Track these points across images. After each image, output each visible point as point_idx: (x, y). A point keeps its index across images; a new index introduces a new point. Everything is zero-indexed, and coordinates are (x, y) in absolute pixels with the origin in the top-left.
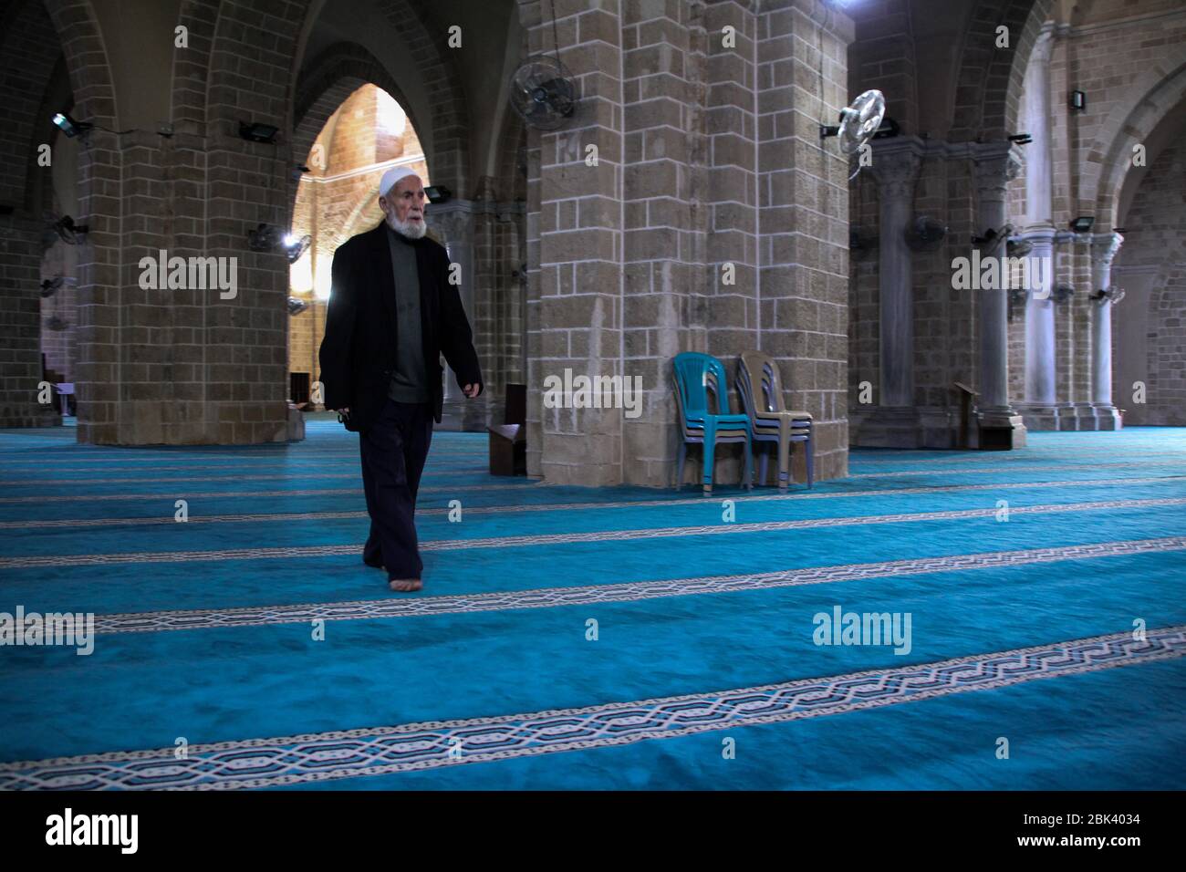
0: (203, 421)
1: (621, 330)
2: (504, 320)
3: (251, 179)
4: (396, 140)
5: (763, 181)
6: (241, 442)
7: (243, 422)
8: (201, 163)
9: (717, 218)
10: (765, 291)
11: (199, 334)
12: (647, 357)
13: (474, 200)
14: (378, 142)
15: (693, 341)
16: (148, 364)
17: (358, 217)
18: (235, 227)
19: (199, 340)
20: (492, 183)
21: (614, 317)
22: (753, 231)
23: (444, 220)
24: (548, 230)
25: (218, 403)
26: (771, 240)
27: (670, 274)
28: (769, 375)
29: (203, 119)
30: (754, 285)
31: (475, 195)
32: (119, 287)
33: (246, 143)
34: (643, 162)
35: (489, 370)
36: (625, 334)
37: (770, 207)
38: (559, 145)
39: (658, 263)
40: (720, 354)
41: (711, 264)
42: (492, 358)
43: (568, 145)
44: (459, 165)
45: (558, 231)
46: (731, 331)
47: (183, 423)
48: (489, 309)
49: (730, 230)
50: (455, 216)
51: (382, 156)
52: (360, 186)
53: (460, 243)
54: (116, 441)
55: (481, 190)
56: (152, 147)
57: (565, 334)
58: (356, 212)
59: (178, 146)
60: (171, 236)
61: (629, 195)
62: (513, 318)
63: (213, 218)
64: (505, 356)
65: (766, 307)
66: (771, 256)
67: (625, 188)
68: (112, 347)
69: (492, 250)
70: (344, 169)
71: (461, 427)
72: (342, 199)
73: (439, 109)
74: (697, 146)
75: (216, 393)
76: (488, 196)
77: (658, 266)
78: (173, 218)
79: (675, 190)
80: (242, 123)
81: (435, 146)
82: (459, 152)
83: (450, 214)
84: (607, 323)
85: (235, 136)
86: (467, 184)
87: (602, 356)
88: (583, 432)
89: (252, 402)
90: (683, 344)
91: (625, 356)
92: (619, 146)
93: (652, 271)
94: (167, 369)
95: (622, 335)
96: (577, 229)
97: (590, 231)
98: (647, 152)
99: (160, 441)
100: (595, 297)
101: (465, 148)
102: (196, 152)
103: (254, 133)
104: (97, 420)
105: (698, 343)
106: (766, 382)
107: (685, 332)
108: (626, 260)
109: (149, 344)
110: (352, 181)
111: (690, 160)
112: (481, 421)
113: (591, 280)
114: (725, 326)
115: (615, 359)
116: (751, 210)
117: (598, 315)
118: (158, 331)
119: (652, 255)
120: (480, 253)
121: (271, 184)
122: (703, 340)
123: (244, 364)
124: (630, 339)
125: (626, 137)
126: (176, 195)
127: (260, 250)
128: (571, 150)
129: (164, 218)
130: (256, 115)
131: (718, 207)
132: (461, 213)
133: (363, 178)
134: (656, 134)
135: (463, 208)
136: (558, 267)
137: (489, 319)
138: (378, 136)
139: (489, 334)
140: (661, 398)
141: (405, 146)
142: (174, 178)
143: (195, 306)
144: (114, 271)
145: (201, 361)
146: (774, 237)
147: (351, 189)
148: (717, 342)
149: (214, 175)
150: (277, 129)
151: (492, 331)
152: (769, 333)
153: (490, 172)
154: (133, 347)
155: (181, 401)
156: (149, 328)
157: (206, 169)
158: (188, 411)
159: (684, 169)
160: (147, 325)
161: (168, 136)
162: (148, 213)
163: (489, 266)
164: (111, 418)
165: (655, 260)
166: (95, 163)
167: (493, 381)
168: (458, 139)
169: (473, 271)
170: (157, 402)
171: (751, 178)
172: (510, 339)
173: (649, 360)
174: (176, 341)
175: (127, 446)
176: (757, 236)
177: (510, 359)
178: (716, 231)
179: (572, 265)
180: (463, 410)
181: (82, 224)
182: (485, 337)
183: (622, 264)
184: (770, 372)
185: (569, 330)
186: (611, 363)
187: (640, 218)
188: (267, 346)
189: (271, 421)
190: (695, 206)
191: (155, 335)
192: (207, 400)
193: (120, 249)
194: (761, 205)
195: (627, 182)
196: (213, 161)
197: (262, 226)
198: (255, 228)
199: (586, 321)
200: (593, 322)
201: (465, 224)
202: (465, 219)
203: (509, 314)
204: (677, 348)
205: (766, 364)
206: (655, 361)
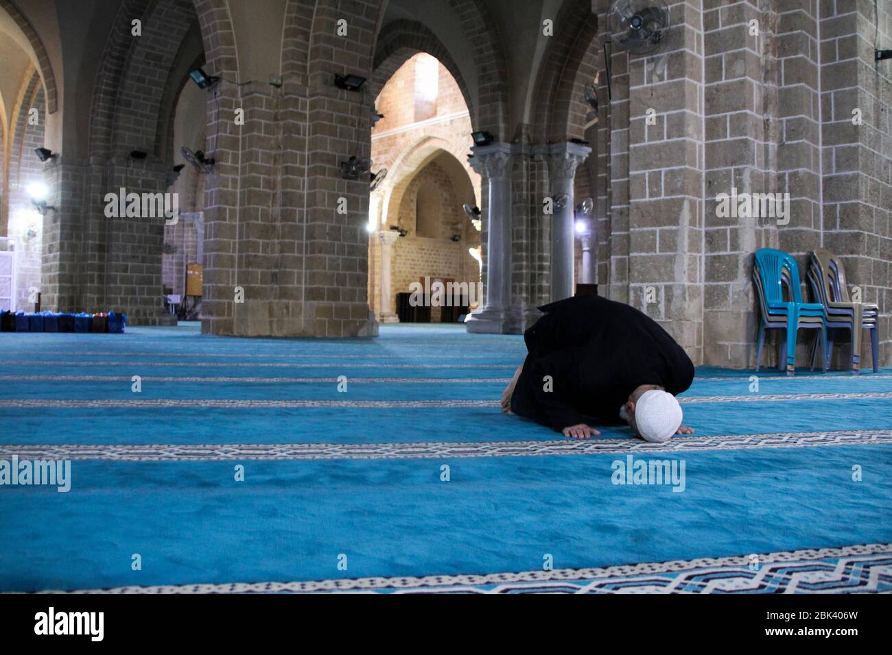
0: (302, 318)
1: (703, 229)
2: (536, 242)
3: (344, 121)
4: (431, 104)
5: (826, 99)
6: (333, 336)
7: (334, 318)
8: (304, 107)
9: (787, 131)
10: (828, 196)
11: (300, 246)
12: (728, 252)
13: (513, 143)
14: (416, 106)
15: (767, 239)
16: (259, 271)
17: (399, 167)
18: (330, 159)
19: (300, 251)
20: (527, 129)
21: (698, 217)
22: (817, 143)
23: (487, 160)
24: (637, 142)
25: (315, 303)
26: (834, 151)
27: (749, 179)
28: (834, 272)
29: (306, 72)
30: (818, 191)
31: (514, 139)
32: (238, 208)
33: (340, 91)
34: (724, 81)
35: (524, 284)
36: (707, 233)
37: (833, 121)
38: (647, 68)
39: (738, 169)
40: (791, 250)
41: (781, 172)
42: (527, 274)
43: (655, 67)
44: (501, 114)
45: (646, 143)
46: (802, 231)
47: (286, 319)
48: (524, 232)
49: (801, 141)
50: (497, 156)
51: (419, 117)
52: (401, 141)
53: (501, 179)
54: (232, 332)
55: (519, 135)
56: (265, 94)
57: (654, 233)
58: (398, 162)
59: (286, 94)
60: (280, 167)
61: (709, 111)
62: (544, 241)
63: (314, 151)
64: (537, 272)
65: (829, 212)
66: (834, 164)
67: (705, 105)
68: (232, 257)
69: (527, 183)
70: (388, 128)
71: (501, 330)
72: (386, 152)
73: (484, 69)
74: (769, 68)
75: (313, 294)
76: (524, 140)
77: (739, 172)
78: (281, 152)
79: (753, 106)
80: (337, 76)
81: (480, 99)
82: (500, 105)
83: (493, 155)
84: (692, 223)
85: (331, 85)
86: (507, 131)
87: (689, 251)
88: (670, 318)
89: (341, 303)
90: (759, 241)
91: (706, 252)
92: (700, 68)
93: (733, 176)
94: (274, 275)
95: (703, 234)
96: (665, 140)
97: (677, 141)
98: (726, 71)
99: (268, 333)
100: (683, 199)
101: (505, 100)
102: (300, 98)
103: (347, 83)
104: (218, 315)
105: (771, 241)
106: (831, 278)
107: (760, 231)
108: (707, 167)
109: (260, 254)
110: (395, 137)
111: (762, 79)
112: (517, 326)
113: (679, 185)
114: (796, 226)
115: (699, 255)
116: (815, 124)
117: (686, 215)
118: (268, 244)
119: (733, 163)
120: (517, 187)
121: (359, 124)
122: (774, 238)
123: (336, 272)
124: (712, 238)
125: (707, 62)
126: (284, 133)
127: (350, 178)
128: (659, 72)
129: (273, 152)
130: (346, 69)
131: (787, 121)
132: (502, 154)
133: (404, 135)
134: (736, 57)
135: (503, 149)
136: (647, 174)
137: (524, 241)
138: (416, 101)
139: (524, 254)
140: (742, 289)
141: (438, 109)
142: (282, 119)
143: (297, 223)
144: (234, 194)
145: (301, 269)
146: (836, 148)
147: (394, 144)
148: (787, 242)
149: (314, 117)
150: (364, 80)
151: (527, 251)
152: (832, 234)
153: (526, 120)
154: (248, 257)
155: (286, 301)
156: (261, 241)
157: (308, 113)
158: (290, 310)
159: (759, 88)
160: (260, 238)
161: (278, 86)
162: (261, 148)
163: (524, 197)
164: (229, 315)
165: (736, 167)
166: (221, 109)
167: (527, 293)
168: (500, 93)
169: (511, 202)
170: (267, 301)
171: (816, 96)
172: (541, 258)
173: (729, 256)
174: (282, 251)
175: (241, 336)
176: (820, 147)
177: (541, 274)
178: (786, 143)
179: (660, 172)
180: (502, 316)
181: (210, 157)
182: (521, 256)
183: (703, 172)
184: (835, 269)
185: (658, 229)
186: (695, 258)
187: (721, 131)
188: (354, 258)
189: (356, 319)
190: (768, 120)
191: (265, 247)
192: (306, 300)
193: (239, 177)
194: (824, 120)
195: (707, 100)
196: (313, 106)
197: (352, 158)
198: (347, 160)
199: (675, 221)
200: (680, 222)
201: (505, 163)
202: (505, 159)
203: (541, 237)
204: (754, 245)
205: (832, 260)
206: (737, 256)
